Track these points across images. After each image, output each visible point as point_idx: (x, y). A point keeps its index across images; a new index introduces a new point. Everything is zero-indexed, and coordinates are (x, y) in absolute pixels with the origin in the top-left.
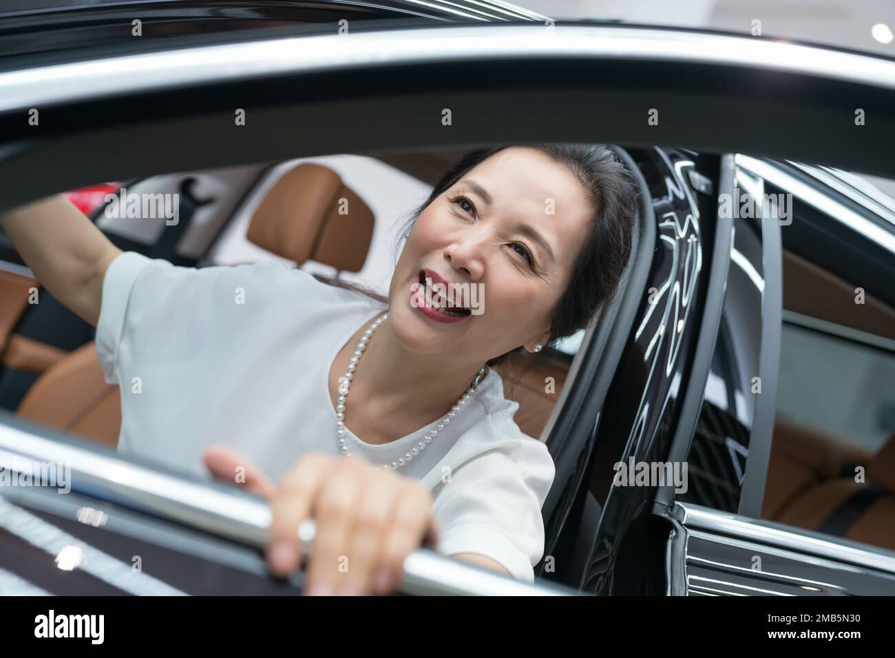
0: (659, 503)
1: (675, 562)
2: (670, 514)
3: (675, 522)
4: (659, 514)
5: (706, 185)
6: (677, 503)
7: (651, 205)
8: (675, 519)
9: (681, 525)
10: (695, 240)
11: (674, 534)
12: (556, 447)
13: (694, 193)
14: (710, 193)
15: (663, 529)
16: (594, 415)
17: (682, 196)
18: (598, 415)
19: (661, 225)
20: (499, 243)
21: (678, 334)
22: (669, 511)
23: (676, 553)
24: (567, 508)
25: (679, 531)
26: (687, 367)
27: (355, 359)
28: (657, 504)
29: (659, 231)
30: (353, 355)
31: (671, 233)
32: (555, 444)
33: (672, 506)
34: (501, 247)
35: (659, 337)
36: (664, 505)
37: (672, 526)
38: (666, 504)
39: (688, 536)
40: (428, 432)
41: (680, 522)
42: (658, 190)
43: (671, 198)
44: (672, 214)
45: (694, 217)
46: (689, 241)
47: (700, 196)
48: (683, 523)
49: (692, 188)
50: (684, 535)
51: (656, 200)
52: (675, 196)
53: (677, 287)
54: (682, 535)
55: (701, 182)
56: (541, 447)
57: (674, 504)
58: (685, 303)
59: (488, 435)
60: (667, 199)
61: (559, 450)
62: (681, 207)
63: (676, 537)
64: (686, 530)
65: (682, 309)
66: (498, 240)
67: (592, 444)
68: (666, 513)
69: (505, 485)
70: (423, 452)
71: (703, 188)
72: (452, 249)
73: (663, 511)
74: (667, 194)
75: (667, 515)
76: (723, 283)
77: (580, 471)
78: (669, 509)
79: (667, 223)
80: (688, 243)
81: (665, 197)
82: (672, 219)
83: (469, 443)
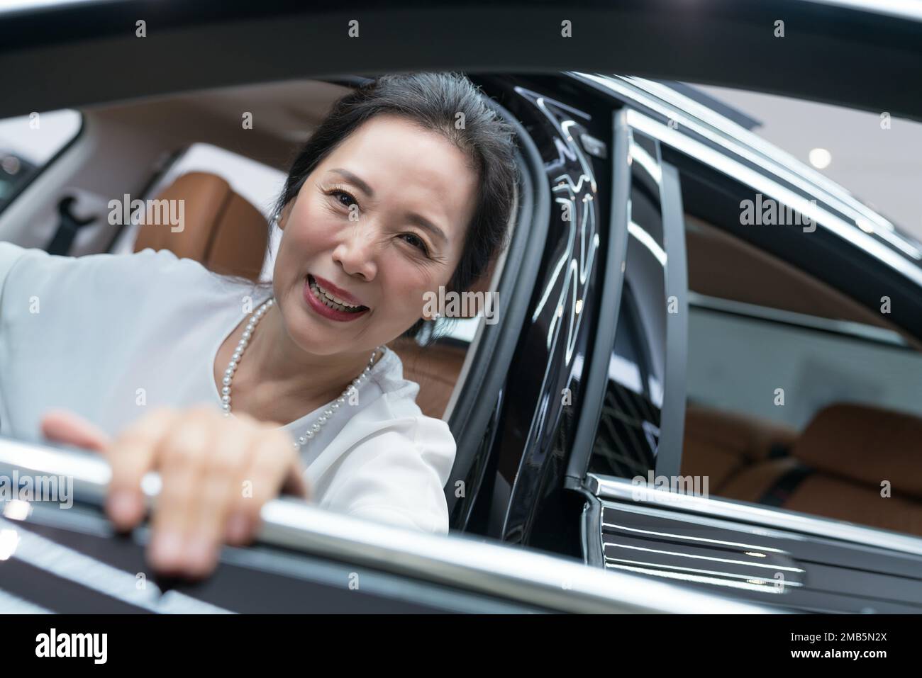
0: (570, 477)
1: (591, 534)
2: (583, 488)
3: (589, 494)
4: (572, 488)
5: (600, 148)
6: (590, 475)
7: (543, 170)
8: (589, 491)
9: (596, 497)
10: (591, 198)
11: (588, 506)
12: (458, 427)
13: (588, 157)
14: (604, 156)
15: (576, 502)
16: (496, 393)
17: (573, 158)
18: (501, 393)
19: (556, 189)
20: (389, 237)
21: (576, 316)
22: (582, 484)
23: (591, 525)
24: (473, 496)
25: (593, 503)
26: (589, 349)
27: (239, 349)
28: (568, 478)
29: (553, 196)
30: (238, 345)
31: (565, 194)
32: (457, 424)
33: (585, 479)
34: (392, 239)
35: (558, 318)
36: (576, 478)
37: (585, 499)
38: (579, 477)
39: (603, 509)
40: (321, 414)
41: (594, 495)
42: (550, 154)
43: (563, 161)
44: (565, 176)
45: (588, 176)
46: (585, 200)
47: (594, 160)
48: (597, 494)
49: (585, 152)
50: (599, 506)
51: (547, 164)
52: (567, 159)
53: (574, 264)
54: (596, 506)
55: (594, 145)
56: (442, 425)
57: (586, 476)
58: (583, 280)
59: (383, 414)
60: (559, 162)
61: (462, 430)
62: (573, 168)
63: (590, 510)
64: (600, 502)
65: (580, 287)
66: (387, 234)
67: (495, 428)
68: (579, 486)
69: (402, 462)
70: (317, 434)
71: (596, 152)
72: (341, 252)
73: (576, 484)
74: (558, 157)
75: (579, 489)
76: (621, 266)
77: (484, 457)
78: (582, 481)
79: (561, 187)
80: (583, 203)
81: (556, 160)
82: (566, 182)
83: (363, 423)
